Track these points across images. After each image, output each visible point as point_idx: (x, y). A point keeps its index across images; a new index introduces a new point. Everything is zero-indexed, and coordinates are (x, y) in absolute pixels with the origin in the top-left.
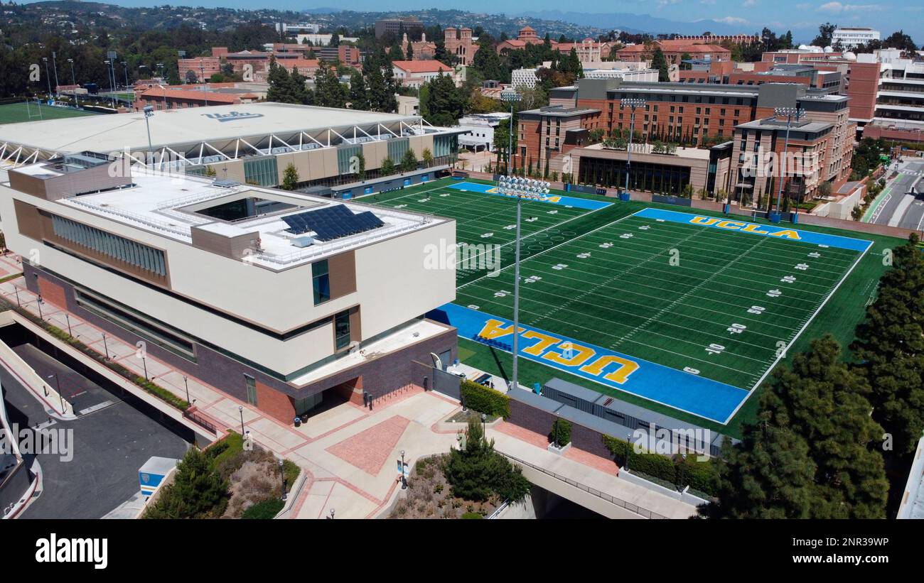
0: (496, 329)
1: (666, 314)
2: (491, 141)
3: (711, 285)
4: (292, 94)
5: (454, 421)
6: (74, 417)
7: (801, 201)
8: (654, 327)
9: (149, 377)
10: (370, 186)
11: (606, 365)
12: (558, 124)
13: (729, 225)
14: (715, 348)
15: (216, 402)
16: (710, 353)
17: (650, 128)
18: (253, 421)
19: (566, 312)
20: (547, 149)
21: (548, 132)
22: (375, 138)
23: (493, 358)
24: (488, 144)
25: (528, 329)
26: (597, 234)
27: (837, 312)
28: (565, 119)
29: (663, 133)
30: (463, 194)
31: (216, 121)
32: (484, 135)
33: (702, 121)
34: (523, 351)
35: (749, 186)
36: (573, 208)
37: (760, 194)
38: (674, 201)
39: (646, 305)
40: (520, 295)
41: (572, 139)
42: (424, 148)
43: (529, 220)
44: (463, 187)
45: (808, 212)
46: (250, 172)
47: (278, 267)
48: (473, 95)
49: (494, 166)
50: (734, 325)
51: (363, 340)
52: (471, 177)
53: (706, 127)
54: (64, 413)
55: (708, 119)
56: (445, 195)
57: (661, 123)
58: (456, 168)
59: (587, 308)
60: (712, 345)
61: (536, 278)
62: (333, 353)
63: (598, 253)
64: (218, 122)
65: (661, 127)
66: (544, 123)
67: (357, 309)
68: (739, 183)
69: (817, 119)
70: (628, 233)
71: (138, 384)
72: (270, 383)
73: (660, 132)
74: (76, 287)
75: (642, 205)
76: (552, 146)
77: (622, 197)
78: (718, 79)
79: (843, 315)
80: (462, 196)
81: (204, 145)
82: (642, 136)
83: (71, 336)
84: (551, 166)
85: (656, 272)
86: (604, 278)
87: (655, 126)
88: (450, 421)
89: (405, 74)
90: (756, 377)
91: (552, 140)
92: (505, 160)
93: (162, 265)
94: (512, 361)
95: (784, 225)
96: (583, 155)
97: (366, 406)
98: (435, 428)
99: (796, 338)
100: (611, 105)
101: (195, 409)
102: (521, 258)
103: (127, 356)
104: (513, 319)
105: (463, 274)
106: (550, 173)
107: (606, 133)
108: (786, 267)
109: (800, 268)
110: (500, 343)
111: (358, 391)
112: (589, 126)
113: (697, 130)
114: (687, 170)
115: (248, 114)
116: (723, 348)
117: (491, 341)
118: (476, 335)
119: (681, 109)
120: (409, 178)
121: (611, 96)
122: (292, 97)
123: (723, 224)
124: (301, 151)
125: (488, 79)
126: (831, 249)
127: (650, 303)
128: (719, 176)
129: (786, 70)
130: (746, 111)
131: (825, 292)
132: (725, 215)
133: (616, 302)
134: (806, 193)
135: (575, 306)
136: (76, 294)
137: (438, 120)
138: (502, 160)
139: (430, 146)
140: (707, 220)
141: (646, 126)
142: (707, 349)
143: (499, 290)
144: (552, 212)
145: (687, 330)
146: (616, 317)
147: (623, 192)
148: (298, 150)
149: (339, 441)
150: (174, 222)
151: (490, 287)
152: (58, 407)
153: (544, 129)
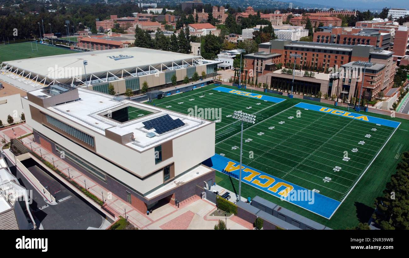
0: (232, 167)
1: (307, 160)
2: (232, 65)
3: (327, 145)
4: (146, 43)
5: (213, 215)
6: (56, 203)
7: (370, 100)
8: (301, 167)
9: (87, 188)
10: (179, 90)
11: (279, 188)
12: (262, 61)
13: (337, 112)
14: (327, 179)
15: (114, 201)
16: (325, 182)
17: (303, 63)
18: (130, 211)
19: (263, 159)
20: (257, 72)
21: (257, 65)
22: (181, 67)
23: (230, 182)
24: (231, 66)
25: (246, 167)
26: (278, 116)
27: (382, 161)
28: (265, 59)
29: (309, 65)
30: (219, 93)
31: (113, 60)
32: (229, 62)
33: (326, 61)
34: (243, 179)
35: (347, 93)
36: (268, 102)
37: (351, 97)
38: (313, 99)
39: (298, 155)
40: (243, 149)
41: (268, 68)
42: (202, 70)
43: (248, 108)
44: (219, 89)
45: (373, 106)
46: (128, 85)
47: (141, 150)
48: (225, 41)
49: (233, 79)
50: (336, 167)
51: (175, 176)
52: (223, 84)
53: (328, 63)
54: (52, 201)
55: (329, 60)
56: (211, 94)
57: (308, 61)
58: (216, 79)
59: (272, 157)
60: (326, 178)
61: (250, 139)
62: (163, 183)
63: (278, 127)
64: (114, 60)
65: (308, 63)
66: (256, 61)
67: (173, 164)
68: (342, 91)
69: (379, 62)
70: (292, 116)
71: (82, 192)
72: (137, 196)
73: (308, 65)
74: (56, 144)
75: (299, 100)
76: (259, 71)
77: (290, 96)
78: (335, 36)
79: (384, 163)
80: (218, 94)
81: (109, 73)
82: (300, 66)
83: (54, 167)
84: (258, 80)
85: (303, 138)
86: (280, 140)
87: (305, 62)
88: (211, 215)
89: (194, 30)
90: (344, 195)
91: (259, 68)
92: (238, 76)
93: (93, 142)
94: (238, 184)
95: (361, 113)
96: (273, 76)
97: (176, 205)
98: (205, 218)
99: (363, 174)
100: (286, 52)
101: (106, 205)
102: (244, 129)
103: (78, 177)
104: (239, 161)
105: (218, 137)
106: (258, 83)
107: (283, 64)
108: (361, 136)
109: (367, 137)
110: (234, 174)
111: (173, 199)
112: (276, 62)
113: (324, 65)
114: (319, 85)
115: (127, 56)
116: (330, 179)
117: (230, 173)
118: (223, 170)
119: (317, 55)
120: (195, 85)
121: (286, 48)
122: (145, 44)
123: (334, 112)
124: (149, 74)
125: (231, 33)
126: (382, 126)
127: (300, 154)
128: (333, 88)
129: (366, 33)
130: (346, 57)
131: (377, 150)
132: (335, 107)
133: (285, 154)
134: (372, 97)
135: (267, 155)
136: (56, 147)
137: (209, 56)
138: (237, 76)
139: (205, 70)
140: (327, 110)
141: (301, 62)
142: (323, 180)
143: (234, 146)
144: (258, 104)
145: (315, 169)
146: (285, 162)
147: (290, 94)
148: (148, 74)
149: (165, 223)
150: (97, 121)
151: (229, 144)
152: (49, 198)
153: (256, 63)
